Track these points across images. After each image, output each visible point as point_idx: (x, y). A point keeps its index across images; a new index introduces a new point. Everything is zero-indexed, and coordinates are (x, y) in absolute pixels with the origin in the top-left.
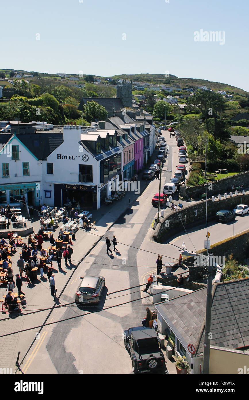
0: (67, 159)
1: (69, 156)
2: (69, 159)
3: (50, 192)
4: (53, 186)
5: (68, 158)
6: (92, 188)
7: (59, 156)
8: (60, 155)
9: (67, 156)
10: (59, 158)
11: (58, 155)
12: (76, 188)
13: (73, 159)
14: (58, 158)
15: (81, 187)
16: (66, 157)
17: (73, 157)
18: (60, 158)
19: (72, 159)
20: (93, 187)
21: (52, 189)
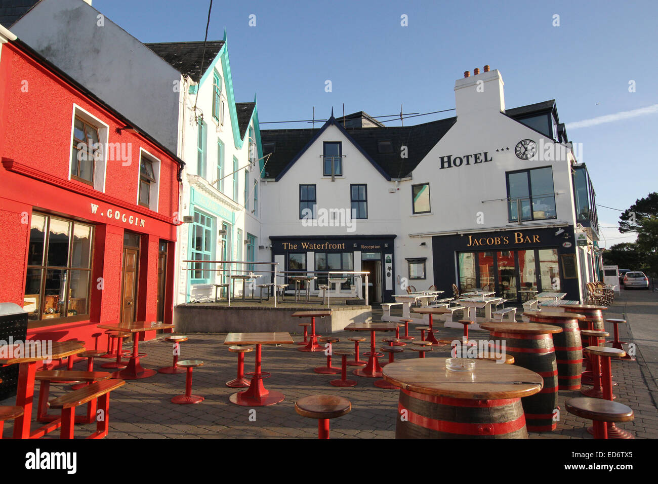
0: (468, 163)
1: (476, 155)
2: (476, 162)
3: (422, 260)
4: (429, 242)
5: (472, 160)
6: (558, 233)
7: (446, 159)
8: (449, 157)
9: (468, 157)
10: (446, 165)
11: (442, 159)
12: (502, 240)
13: (486, 160)
14: (443, 167)
15: (519, 235)
16: (465, 161)
17: (486, 154)
18: (450, 166)
19: (484, 160)
20: (561, 231)
21: (428, 253)
